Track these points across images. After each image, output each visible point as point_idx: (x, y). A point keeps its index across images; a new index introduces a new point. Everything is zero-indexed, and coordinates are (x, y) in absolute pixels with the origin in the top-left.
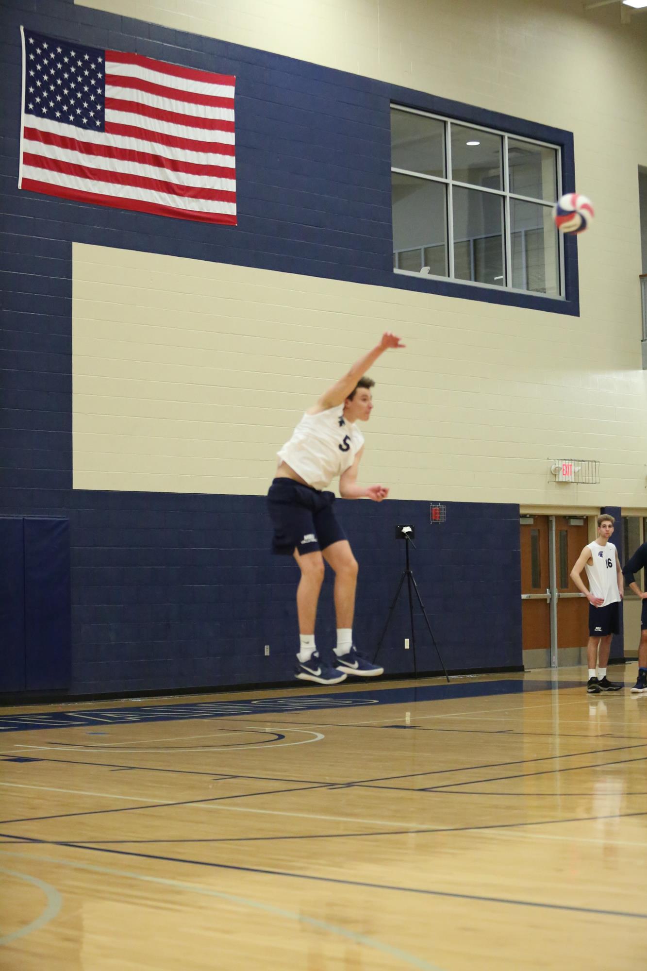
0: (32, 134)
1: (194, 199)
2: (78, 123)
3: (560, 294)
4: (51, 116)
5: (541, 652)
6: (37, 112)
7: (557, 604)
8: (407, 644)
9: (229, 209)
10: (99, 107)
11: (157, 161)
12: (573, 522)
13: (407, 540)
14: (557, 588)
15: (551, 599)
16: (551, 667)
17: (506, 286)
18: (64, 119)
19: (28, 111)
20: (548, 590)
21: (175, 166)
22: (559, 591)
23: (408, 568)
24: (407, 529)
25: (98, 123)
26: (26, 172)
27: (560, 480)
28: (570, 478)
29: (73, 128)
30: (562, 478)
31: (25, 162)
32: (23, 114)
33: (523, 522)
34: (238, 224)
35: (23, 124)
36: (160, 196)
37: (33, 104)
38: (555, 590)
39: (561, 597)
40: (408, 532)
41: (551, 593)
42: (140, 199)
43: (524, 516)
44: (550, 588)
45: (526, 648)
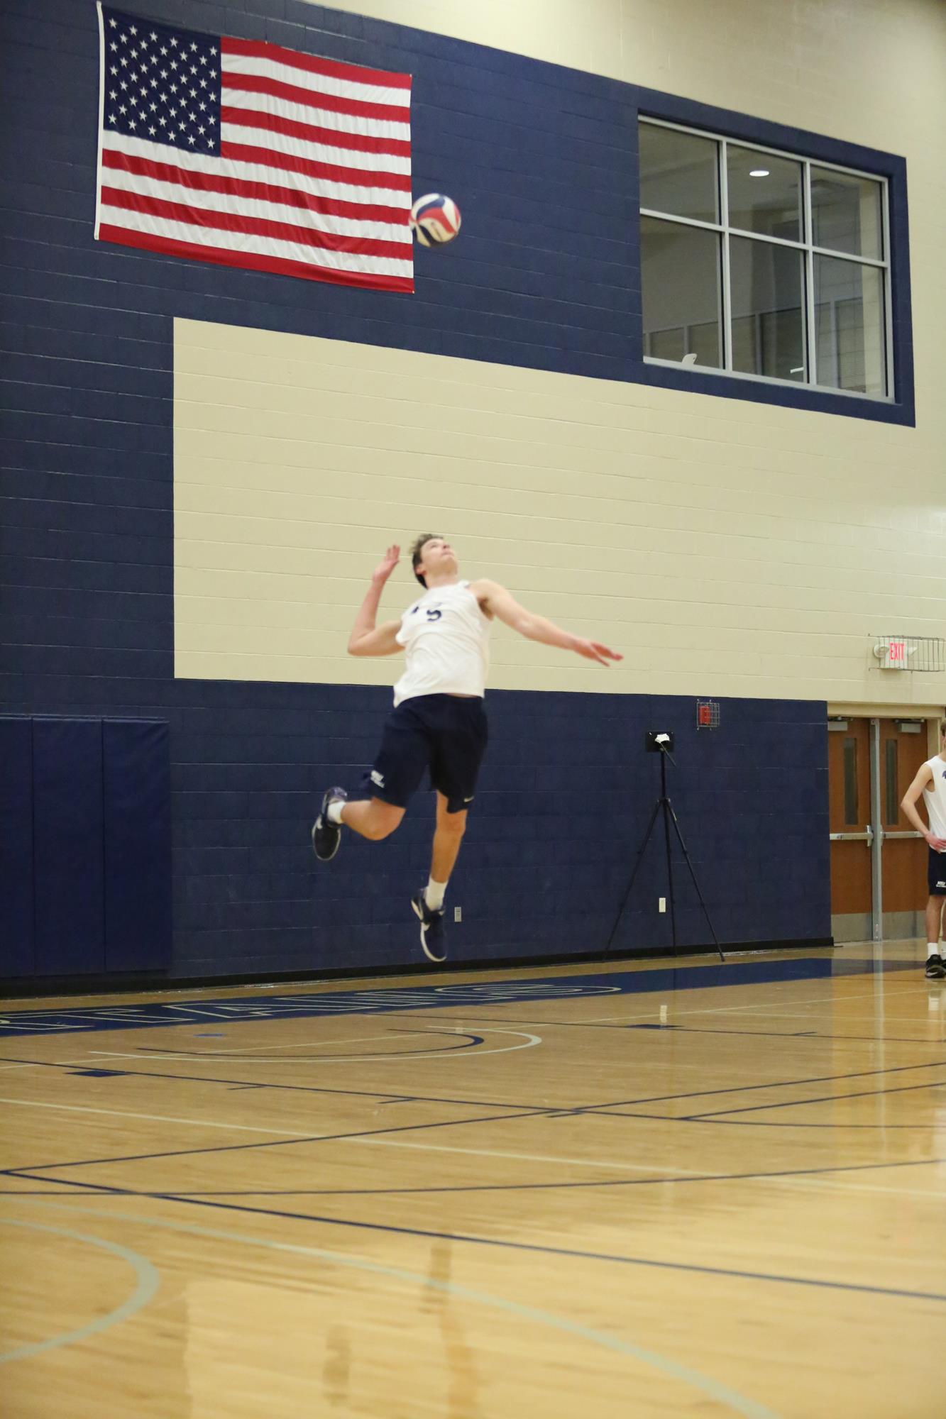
0: (114, 160)
1: (351, 255)
2: (181, 143)
3: (887, 395)
4: (141, 133)
5: (859, 918)
6: (122, 128)
7: (882, 847)
8: (662, 905)
9: (403, 269)
10: (212, 120)
11: (297, 199)
12: (906, 728)
13: (663, 753)
14: (882, 823)
15: (873, 840)
16: (872, 939)
17: (808, 382)
18: (161, 138)
19: (108, 126)
20: (868, 826)
21: (324, 206)
22: (885, 829)
23: (664, 794)
24: (662, 738)
25: (211, 144)
26: (106, 215)
27: (887, 666)
28: (901, 663)
29: (174, 149)
30: (889, 663)
31: (104, 201)
33: (832, 727)
34: (415, 291)
35: (102, 145)
36: (302, 251)
37: (116, 115)
38: (879, 827)
39: (887, 837)
40: (664, 743)
41: (873, 831)
42: (273, 254)
43: (834, 719)
44: (870, 824)
45: (837, 912)
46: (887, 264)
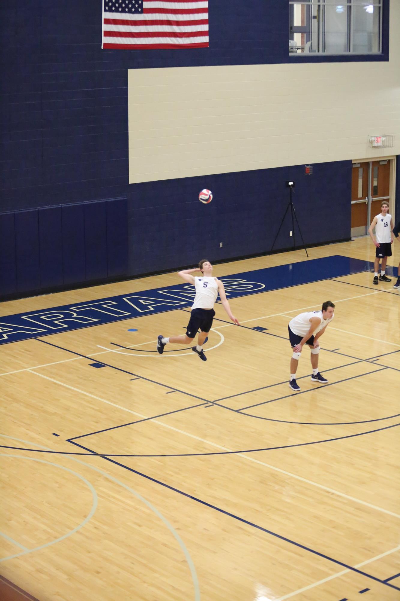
0: (108, 21)
1: (187, 38)
2: (130, 12)
3: (379, 51)
4: (117, 11)
5: (362, 228)
6: (110, 10)
7: (371, 204)
8: (291, 234)
9: (205, 39)
10: (140, 2)
11: (169, 23)
12: (381, 163)
13: (291, 188)
14: (371, 196)
15: (368, 202)
17: (350, 51)
18: (123, 11)
19: (105, 11)
20: (366, 197)
21: (178, 23)
22: (373, 197)
23: (291, 202)
24: (291, 183)
25: (140, 10)
26: (105, 40)
27: (374, 146)
28: (380, 144)
29: (127, 14)
30: (375, 144)
32: (103, 12)
33: (354, 166)
34: (209, 46)
35: (103, 17)
36: (171, 40)
37: (108, 7)
38: (370, 197)
39: (373, 200)
40: (291, 185)
41: (368, 199)
42: (161, 43)
43: (355, 164)
44: (367, 197)
45: (353, 227)
46: (381, 5)
